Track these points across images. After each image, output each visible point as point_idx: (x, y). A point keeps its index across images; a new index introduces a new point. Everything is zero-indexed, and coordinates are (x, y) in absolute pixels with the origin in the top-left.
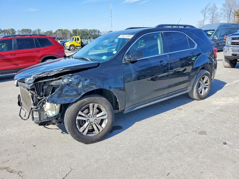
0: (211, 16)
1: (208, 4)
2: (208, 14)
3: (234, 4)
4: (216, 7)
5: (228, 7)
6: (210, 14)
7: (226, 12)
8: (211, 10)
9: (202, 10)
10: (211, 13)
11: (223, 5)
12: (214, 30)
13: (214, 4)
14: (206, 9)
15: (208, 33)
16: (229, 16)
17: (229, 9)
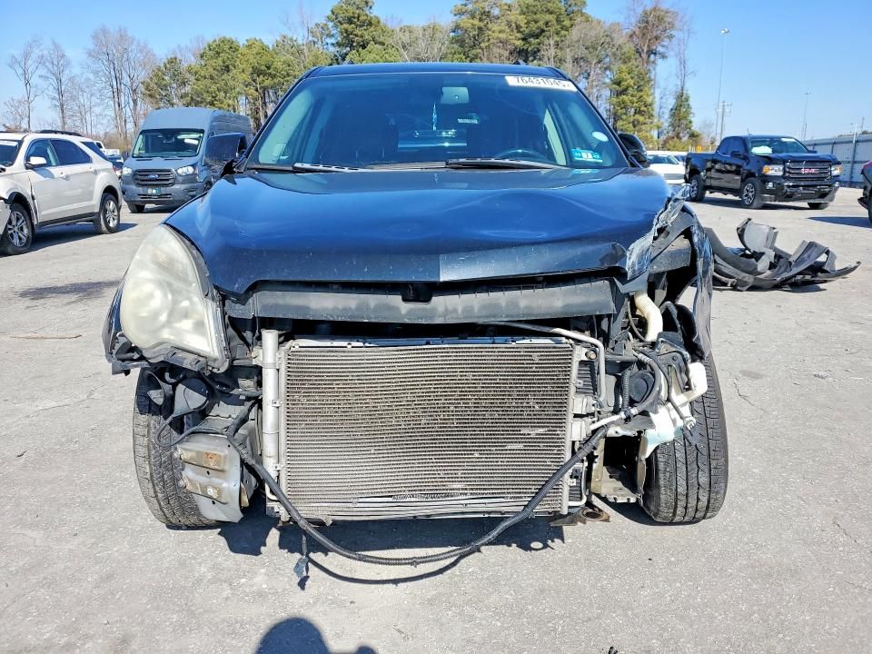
0: (51, 88)
1: (34, 41)
2: (40, 76)
3: (125, 56)
4: (63, 56)
5: (106, 63)
6: (46, 78)
7: (103, 79)
8: (47, 64)
9: (13, 56)
10: (49, 75)
11: (90, 54)
12: (202, 131)
13: (54, 43)
14: (27, 56)
15: (184, 139)
16: (116, 94)
17: (112, 70)
